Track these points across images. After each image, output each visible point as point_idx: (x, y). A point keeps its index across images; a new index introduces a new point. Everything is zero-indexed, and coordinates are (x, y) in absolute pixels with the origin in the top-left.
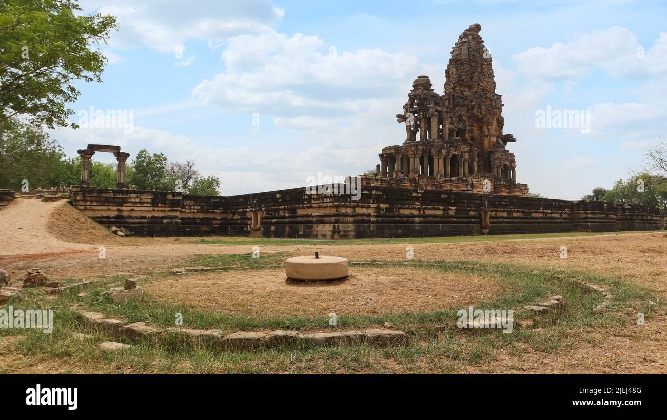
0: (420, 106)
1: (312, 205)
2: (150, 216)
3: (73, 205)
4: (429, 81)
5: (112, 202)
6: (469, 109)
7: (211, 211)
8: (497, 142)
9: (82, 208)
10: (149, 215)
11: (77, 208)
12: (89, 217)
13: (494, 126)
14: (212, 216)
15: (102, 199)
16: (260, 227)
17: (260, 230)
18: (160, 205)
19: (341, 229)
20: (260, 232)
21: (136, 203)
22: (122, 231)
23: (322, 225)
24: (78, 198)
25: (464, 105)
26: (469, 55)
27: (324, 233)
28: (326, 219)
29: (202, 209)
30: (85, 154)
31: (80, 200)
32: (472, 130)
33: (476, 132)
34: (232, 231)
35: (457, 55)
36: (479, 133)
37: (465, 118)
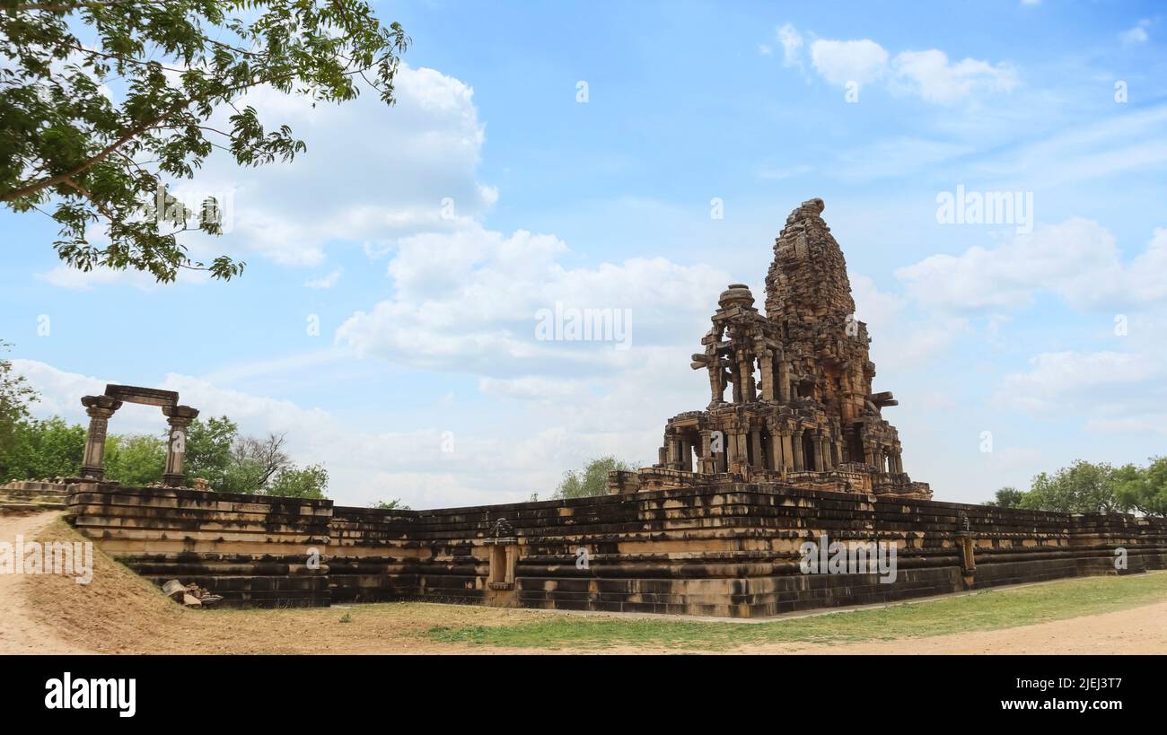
0: (737, 339)
1: (668, 533)
2: (260, 556)
3: (76, 527)
4: (750, 294)
5: (173, 521)
6: (815, 347)
7: (383, 542)
8: (866, 406)
9: (99, 533)
10: (258, 553)
11: (85, 534)
12: (117, 559)
13: (859, 378)
14: (385, 555)
15: (149, 513)
16: (512, 582)
17: (513, 589)
18: (283, 529)
19: (752, 591)
20: (513, 593)
21: (229, 523)
22: (192, 592)
23: (698, 581)
24: (91, 509)
25: (806, 339)
26: (810, 251)
27: (707, 602)
28: (710, 567)
29: (365, 537)
30: (100, 406)
31: (95, 515)
32: (823, 384)
33: (830, 388)
34: (431, 589)
35: (788, 252)
36: (834, 389)
37: (810, 363)
